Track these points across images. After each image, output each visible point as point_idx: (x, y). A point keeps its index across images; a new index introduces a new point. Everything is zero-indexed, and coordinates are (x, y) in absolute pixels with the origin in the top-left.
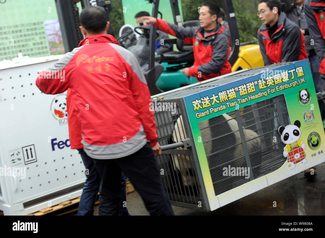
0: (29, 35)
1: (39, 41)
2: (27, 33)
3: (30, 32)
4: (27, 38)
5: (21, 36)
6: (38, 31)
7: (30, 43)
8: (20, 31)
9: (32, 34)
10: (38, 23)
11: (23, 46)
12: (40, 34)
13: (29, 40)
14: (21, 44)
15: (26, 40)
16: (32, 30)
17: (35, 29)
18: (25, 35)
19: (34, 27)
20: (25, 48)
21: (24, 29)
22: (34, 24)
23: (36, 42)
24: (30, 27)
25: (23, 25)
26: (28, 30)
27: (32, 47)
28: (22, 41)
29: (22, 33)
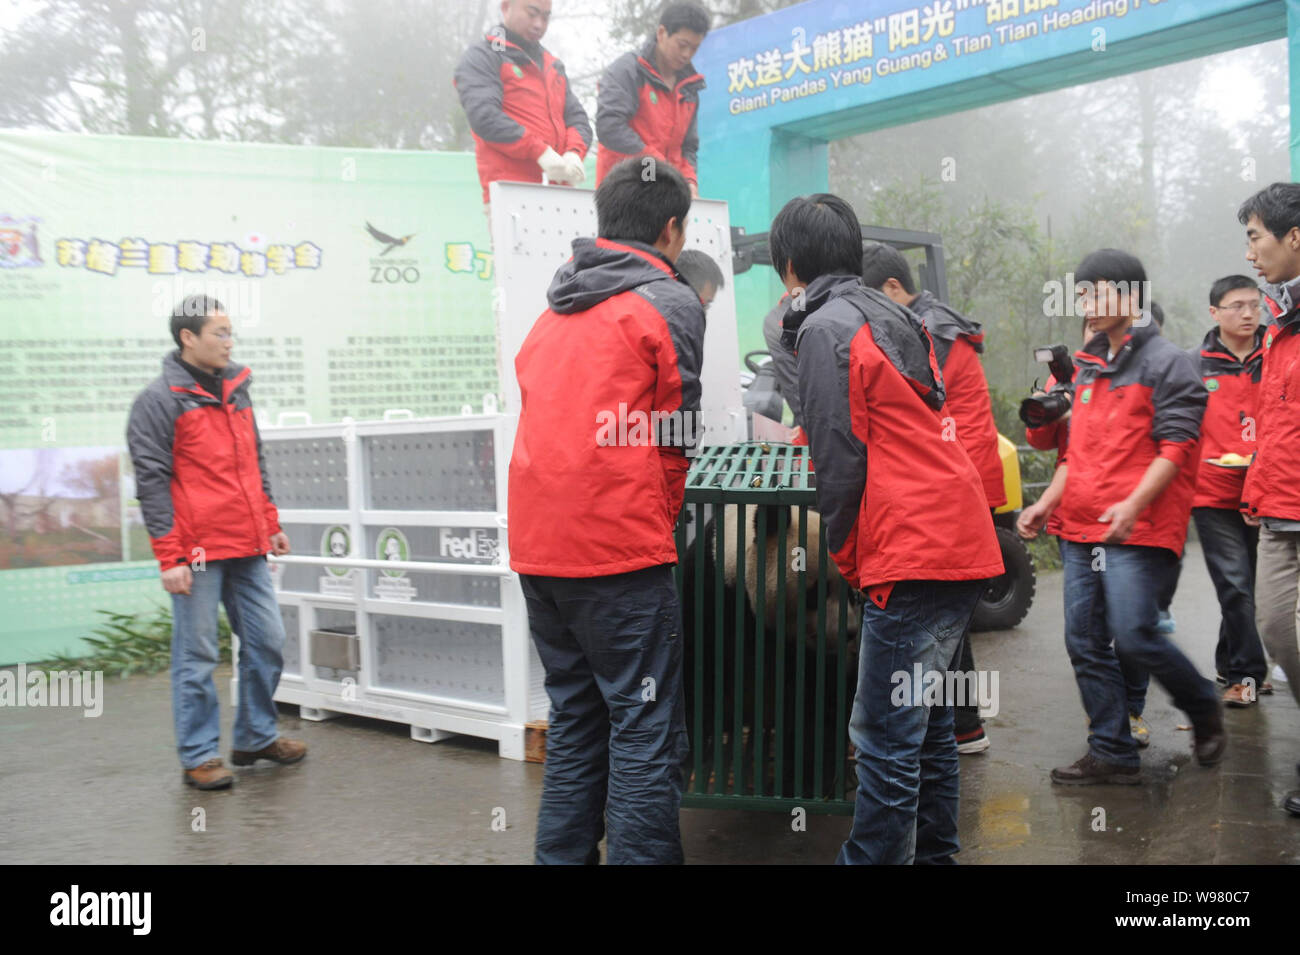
0: (460, 363)
1: (482, 380)
2: (455, 357)
3: (464, 357)
4: (456, 369)
5: (442, 363)
6: (481, 357)
7: (461, 382)
8: (442, 351)
9: (469, 362)
10: (486, 339)
11: (444, 386)
12: (487, 362)
13: (460, 374)
14: (439, 380)
15: (452, 375)
16: (469, 351)
17: (477, 351)
18: (451, 363)
19: (475, 345)
20: (448, 392)
21: (451, 348)
22: (477, 339)
23: (473, 381)
24: (463, 345)
25: (449, 339)
26: (460, 351)
27: (464, 391)
28: (442, 374)
29: (445, 358)
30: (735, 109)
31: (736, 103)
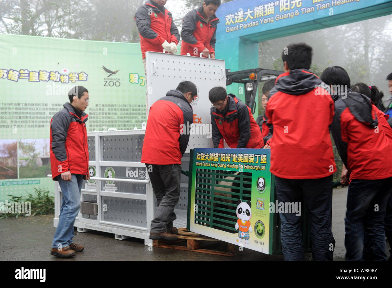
0: (133, 114)
2: (132, 112)
3: (135, 112)
4: (132, 116)
5: (127, 113)
6: (141, 112)
7: (134, 120)
8: (127, 110)
9: (136, 114)
10: (142, 106)
11: (128, 122)
12: (142, 114)
13: (133, 117)
14: (126, 120)
15: (130, 118)
16: (136, 110)
17: (139, 110)
18: (130, 114)
19: (138, 108)
20: (129, 124)
21: (130, 109)
22: (139, 106)
23: (138, 120)
24: (134, 108)
25: (130, 106)
26: (133, 110)
27: (135, 123)
28: (127, 117)
29: (129, 112)
30: (228, 31)
31: (228, 29)
